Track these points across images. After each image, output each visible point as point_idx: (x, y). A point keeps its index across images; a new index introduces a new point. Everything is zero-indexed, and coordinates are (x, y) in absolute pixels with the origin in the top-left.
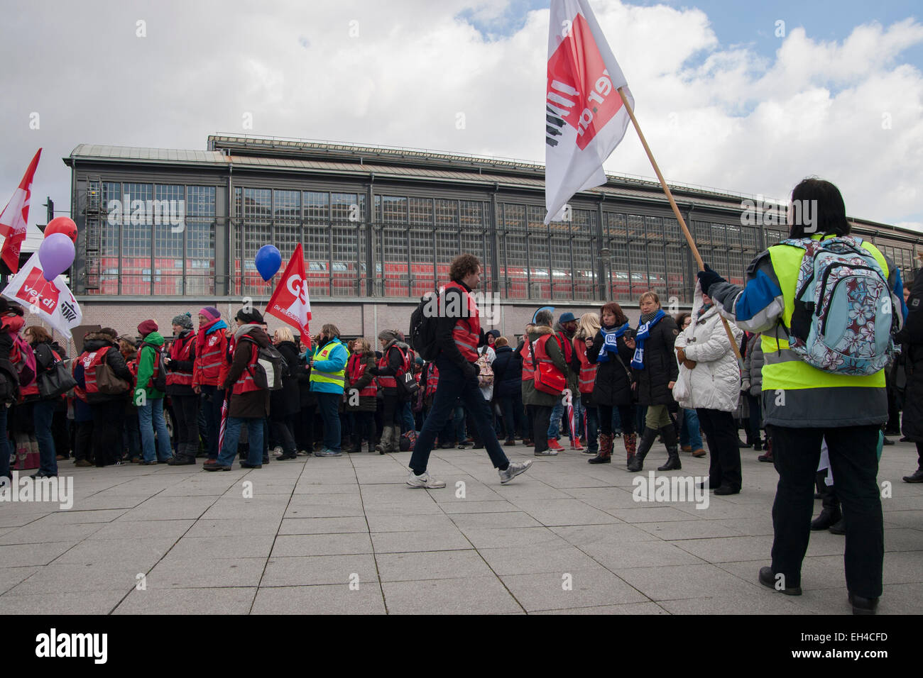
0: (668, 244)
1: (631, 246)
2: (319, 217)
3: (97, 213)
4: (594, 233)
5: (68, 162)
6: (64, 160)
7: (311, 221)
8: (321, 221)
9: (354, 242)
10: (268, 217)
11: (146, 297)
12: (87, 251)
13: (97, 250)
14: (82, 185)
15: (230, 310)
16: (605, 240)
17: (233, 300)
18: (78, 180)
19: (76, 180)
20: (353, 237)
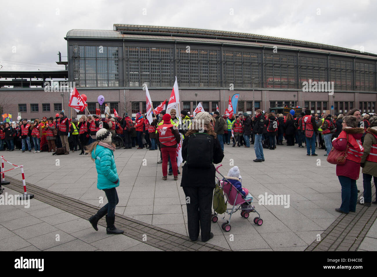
0: (289, 66)
1: (274, 67)
2: (156, 57)
3: (77, 57)
4: (260, 62)
5: (66, 39)
6: (65, 38)
7: (153, 59)
8: (157, 59)
9: (169, 66)
10: (138, 58)
11: (95, 87)
12: (74, 71)
13: (77, 71)
14: (71, 47)
15: (125, 92)
16: (264, 65)
17: (126, 88)
18: (70, 45)
19: (69, 45)
20: (168, 64)
